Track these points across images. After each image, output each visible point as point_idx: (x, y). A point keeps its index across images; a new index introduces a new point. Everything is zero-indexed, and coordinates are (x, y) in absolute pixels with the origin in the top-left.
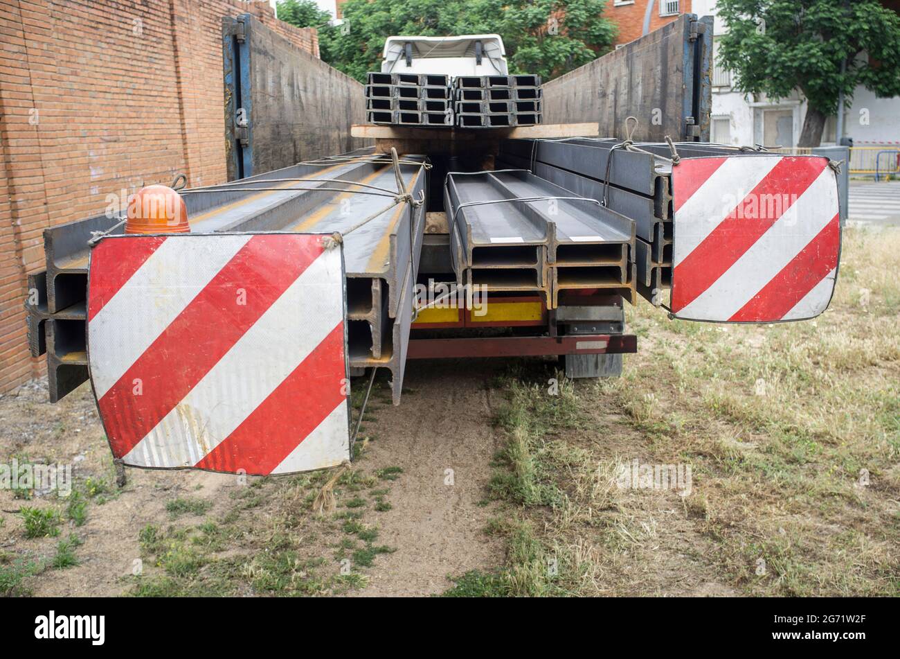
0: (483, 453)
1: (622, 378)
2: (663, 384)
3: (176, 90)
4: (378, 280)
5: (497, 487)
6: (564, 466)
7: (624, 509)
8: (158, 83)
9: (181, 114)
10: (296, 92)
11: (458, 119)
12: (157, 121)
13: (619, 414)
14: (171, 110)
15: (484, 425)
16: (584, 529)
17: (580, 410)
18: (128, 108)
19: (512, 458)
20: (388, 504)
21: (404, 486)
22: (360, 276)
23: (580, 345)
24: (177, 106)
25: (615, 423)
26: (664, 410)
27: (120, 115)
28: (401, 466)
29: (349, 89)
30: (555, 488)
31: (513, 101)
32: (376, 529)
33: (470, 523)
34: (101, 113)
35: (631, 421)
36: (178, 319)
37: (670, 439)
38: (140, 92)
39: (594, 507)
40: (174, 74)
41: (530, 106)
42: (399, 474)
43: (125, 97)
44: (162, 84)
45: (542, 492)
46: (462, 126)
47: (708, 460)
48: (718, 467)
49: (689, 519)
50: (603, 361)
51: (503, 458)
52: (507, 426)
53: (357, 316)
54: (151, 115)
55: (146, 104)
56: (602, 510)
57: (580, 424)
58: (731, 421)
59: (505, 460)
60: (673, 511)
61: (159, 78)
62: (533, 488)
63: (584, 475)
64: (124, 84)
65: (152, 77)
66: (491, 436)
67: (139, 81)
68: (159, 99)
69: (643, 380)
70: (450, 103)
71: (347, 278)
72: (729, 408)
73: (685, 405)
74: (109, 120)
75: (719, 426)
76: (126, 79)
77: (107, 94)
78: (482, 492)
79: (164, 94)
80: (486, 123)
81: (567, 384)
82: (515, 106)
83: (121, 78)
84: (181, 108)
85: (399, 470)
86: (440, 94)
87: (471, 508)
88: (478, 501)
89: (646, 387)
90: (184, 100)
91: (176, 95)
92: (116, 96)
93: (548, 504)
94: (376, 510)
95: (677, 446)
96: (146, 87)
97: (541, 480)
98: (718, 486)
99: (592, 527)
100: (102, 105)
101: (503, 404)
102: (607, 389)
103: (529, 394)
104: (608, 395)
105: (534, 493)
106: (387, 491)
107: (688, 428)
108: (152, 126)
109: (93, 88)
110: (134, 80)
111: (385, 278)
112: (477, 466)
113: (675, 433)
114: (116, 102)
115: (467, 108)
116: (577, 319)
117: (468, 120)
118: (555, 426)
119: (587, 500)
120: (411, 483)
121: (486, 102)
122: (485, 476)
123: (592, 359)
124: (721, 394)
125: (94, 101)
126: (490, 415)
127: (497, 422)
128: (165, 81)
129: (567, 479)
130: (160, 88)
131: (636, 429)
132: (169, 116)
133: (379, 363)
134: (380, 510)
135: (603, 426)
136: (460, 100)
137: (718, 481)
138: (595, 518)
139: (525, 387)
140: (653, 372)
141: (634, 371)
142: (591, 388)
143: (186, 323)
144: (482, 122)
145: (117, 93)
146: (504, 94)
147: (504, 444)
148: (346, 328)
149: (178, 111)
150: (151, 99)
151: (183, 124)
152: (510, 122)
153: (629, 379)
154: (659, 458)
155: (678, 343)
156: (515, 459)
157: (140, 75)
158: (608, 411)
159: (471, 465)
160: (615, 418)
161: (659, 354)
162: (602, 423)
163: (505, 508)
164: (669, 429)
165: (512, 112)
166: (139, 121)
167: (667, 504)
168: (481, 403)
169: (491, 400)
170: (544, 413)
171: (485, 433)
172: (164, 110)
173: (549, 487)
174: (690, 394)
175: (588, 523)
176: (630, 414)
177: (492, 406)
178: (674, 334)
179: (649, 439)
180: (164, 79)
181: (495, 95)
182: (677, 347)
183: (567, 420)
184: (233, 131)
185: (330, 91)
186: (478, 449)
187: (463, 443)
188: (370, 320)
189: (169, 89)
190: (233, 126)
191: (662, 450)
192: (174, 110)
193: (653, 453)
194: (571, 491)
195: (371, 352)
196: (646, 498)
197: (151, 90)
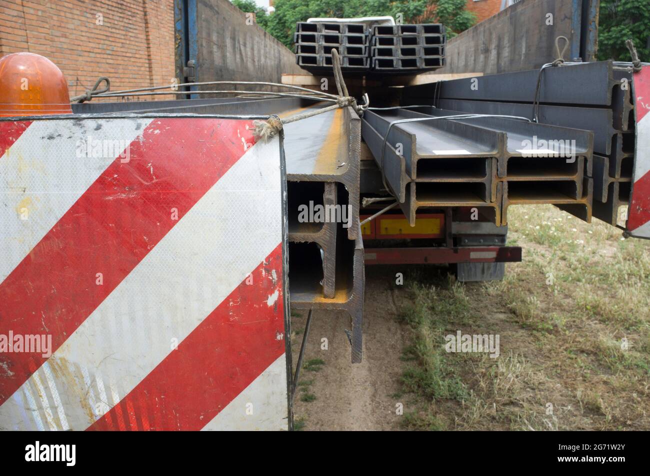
0: (393, 347)
1: (504, 282)
2: (538, 287)
3: (146, 53)
4: (333, 187)
5: (408, 381)
6: (465, 361)
7: (525, 404)
8: (132, 47)
9: (150, 72)
10: (237, 45)
11: (373, 62)
12: (131, 76)
13: (505, 313)
14: (143, 69)
15: (392, 321)
16: (491, 424)
17: (472, 308)
18: (107, 66)
19: (420, 354)
20: (313, 395)
21: (326, 377)
22: (306, 180)
23: (473, 255)
24: (147, 65)
25: (502, 321)
26: (542, 309)
27: (102, 70)
28: (323, 358)
29: (279, 52)
30: (460, 382)
31: (420, 47)
32: (302, 419)
33: (386, 415)
34: (86, 68)
35: (516, 319)
36: (46, 238)
37: (554, 337)
38: (118, 53)
39: (497, 402)
40: (145, 41)
41: (435, 51)
42: (321, 366)
43: (105, 56)
44: (136, 48)
45: (449, 386)
46: (377, 68)
47: (592, 357)
48: (601, 364)
49: (585, 415)
50: (489, 268)
51: (411, 352)
52: (413, 323)
53: (302, 236)
54: (126, 72)
55: (122, 62)
56: (504, 405)
57: (474, 322)
58: (604, 321)
59: (413, 354)
60: (569, 407)
61: (133, 43)
62: (441, 383)
63: (484, 370)
64: (105, 47)
65: (128, 42)
66: (399, 332)
67: (117, 44)
68: (132, 60)
69: (521, 283)
70: (367, 48)
71: (289, 182)
72: (599, 309)
73: (560, 306)
74: (93, 74)
75: (593, 325)
76: (107, 42)
77: (91, 54)
78: (395, 385)
79: (137, 56)
80: (398, 65)
81: (459, 287)
82: (423, 51)
83: (102, 42)
84: (150, 68)
85: (322, 363)
86: (358, 40)
87: (386, 400)
88: (392, 393)
89: (525, 290)
90: (153, 61)
91: (146, 57)
92: (98, 56)
93: (455, 398)
94: (302, 400)
95: (560, 343)
96: (122, 50)
97: (447, 374)
98: (605, 383)
99: (498, 422)
100: (87, 62)
101: (406, 303)
102: (491, 290)
103: (427, 294)
104: (493, 296)
105: (442, 387)
106: (311, 382)
107: (568, 327)
108: (127, 80)
109: (80, 48)
110: (113, 44)
111: (343, 182)
112: (389, 360)
113: (557, 332)
114: (98, 60)
115: (382, 52)
116: (468, 232)
117: (382, 63)
118: (453, 324)
119: (489, 395)
120: (332, 375)
121: (397, 47)
122: (396, 369)
123: (480, 266)
124: (590, 297)
125: (80, 59)
126: (395, 312)
127: (403, 319)
128: (137, 46)
129: (469, 373)
130: (134, 51)
131: (522, 327)
132: (141, 73)
133: (333, 304)
134: (306, 400)
135: (493, 324)
136: (375, 45)
137: (605, 377)
138: (499, 413)
139: (424, 289)
140: (528, 277)
141: (513, 276)
142: (478, 290)
143: (57, 244)
144: (395, 64)
145: (99, 53)
146: (413, 41)
147: (411, 339)
148: (286, 255)
149: (148, 69)
150: (126, 59)
151: (151, 79)
152: (418, 64)
153: (510, 283)
154: (548, 354)
155: (543, 252)
156: (423, 355)
157: (118, 40)
158: (496, 311)
159: (383, 359)
160: (502, 316)
161: (529, 262)
162: (492, 321)
163: (417, 401)
164: (552, 328)
165: (420, 56)
166: (116, 75)
167: (561, 400)
168: (387, 302)
169: (396, 300)
170: (441, 312)
171: (393, 328)
172: (136, 68)
173: (454, 381)
174: (562, 296)
175: (494, 418)
176: (514, 313)
177: (397, 304)
178: (538, 245)
179: (535, 336)
180: (137, 44)
181: (406, 41)
182: (543, 256)
183: (463, 318)
184: (181, 70)
185: (265, 50)
186: (388, 343)
187: (375, 338)
188: (320, 242)
189: (141, 52)
190: (182, 66)
191: (548, 347)
192: (145, 69)
193: (541, 350)
194: (474, 385)
195: (322, 288)
196: (542, 393)
197: (126, 52)
